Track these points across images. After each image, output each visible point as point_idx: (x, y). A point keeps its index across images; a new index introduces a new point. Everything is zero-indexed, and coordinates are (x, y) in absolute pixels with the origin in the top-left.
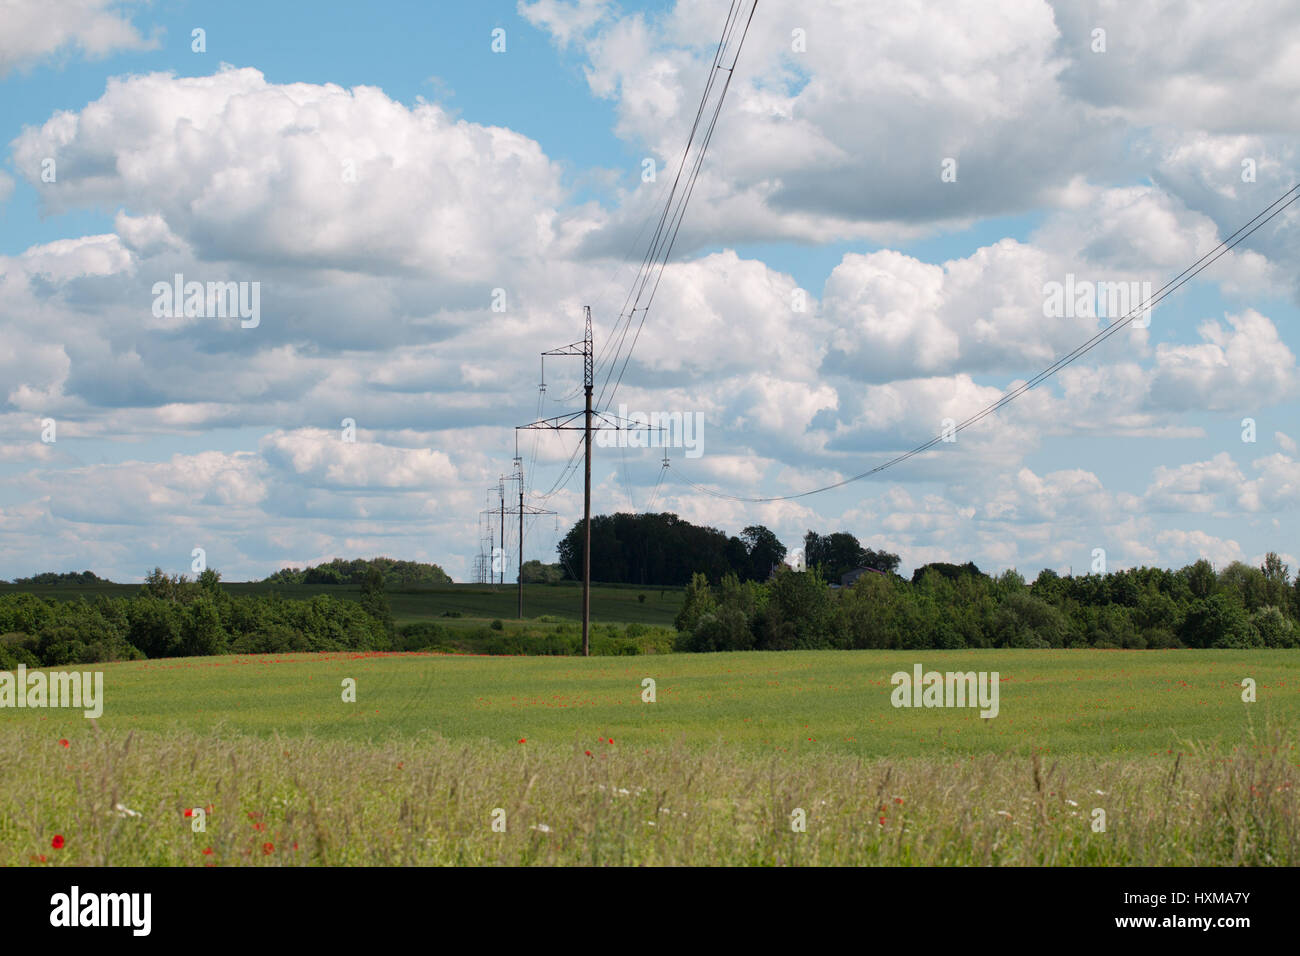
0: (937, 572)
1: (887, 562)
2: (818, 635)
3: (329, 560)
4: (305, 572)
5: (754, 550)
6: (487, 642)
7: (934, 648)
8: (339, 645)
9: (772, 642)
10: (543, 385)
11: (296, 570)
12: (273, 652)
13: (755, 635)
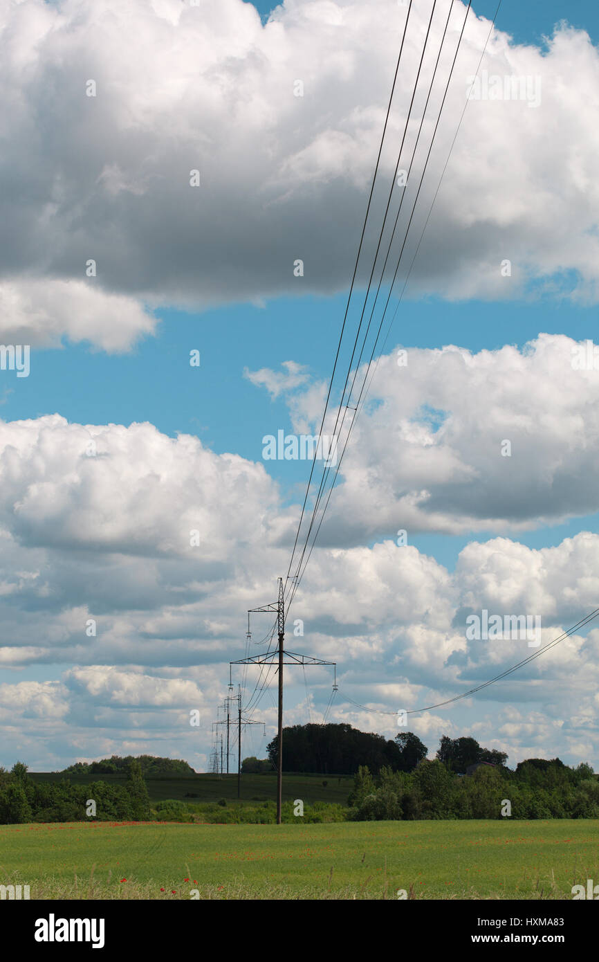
0: (532, 765)
1: (498, 758)
2: (448, 809)
3: (109, 757)
4: (91, 765)
5: (405, 750)
6: (215, 815)
7: (529, 818)
8: (110, 817)
9: (415, 814)
10: (249, 633)
11: (85, 764)
12: (64, 821)
13: (403, 810)
